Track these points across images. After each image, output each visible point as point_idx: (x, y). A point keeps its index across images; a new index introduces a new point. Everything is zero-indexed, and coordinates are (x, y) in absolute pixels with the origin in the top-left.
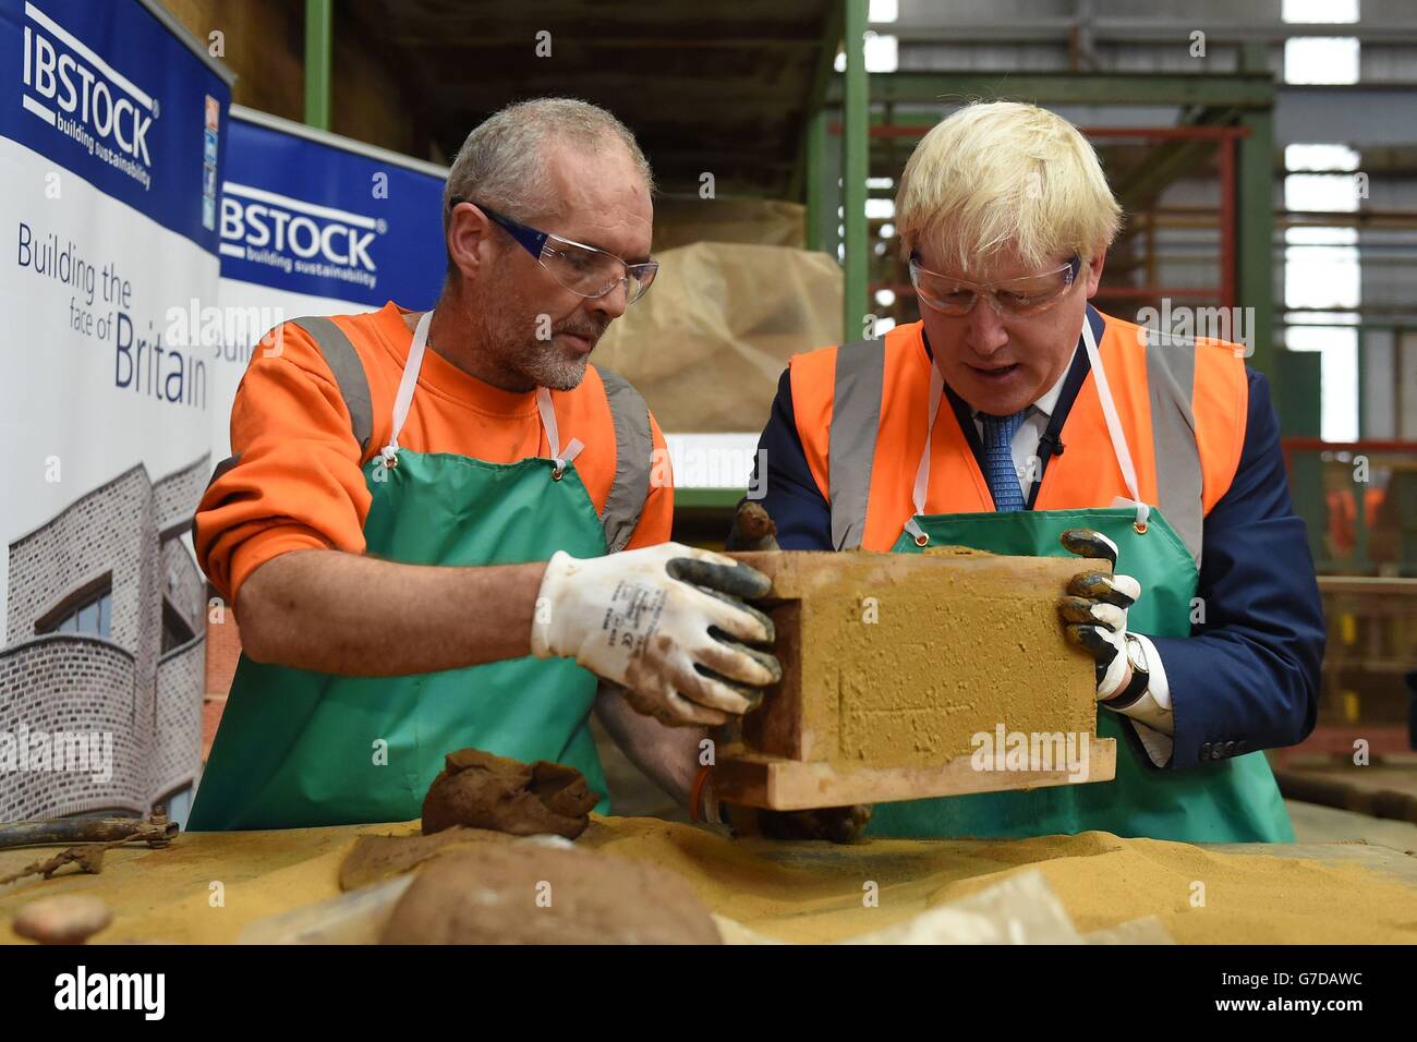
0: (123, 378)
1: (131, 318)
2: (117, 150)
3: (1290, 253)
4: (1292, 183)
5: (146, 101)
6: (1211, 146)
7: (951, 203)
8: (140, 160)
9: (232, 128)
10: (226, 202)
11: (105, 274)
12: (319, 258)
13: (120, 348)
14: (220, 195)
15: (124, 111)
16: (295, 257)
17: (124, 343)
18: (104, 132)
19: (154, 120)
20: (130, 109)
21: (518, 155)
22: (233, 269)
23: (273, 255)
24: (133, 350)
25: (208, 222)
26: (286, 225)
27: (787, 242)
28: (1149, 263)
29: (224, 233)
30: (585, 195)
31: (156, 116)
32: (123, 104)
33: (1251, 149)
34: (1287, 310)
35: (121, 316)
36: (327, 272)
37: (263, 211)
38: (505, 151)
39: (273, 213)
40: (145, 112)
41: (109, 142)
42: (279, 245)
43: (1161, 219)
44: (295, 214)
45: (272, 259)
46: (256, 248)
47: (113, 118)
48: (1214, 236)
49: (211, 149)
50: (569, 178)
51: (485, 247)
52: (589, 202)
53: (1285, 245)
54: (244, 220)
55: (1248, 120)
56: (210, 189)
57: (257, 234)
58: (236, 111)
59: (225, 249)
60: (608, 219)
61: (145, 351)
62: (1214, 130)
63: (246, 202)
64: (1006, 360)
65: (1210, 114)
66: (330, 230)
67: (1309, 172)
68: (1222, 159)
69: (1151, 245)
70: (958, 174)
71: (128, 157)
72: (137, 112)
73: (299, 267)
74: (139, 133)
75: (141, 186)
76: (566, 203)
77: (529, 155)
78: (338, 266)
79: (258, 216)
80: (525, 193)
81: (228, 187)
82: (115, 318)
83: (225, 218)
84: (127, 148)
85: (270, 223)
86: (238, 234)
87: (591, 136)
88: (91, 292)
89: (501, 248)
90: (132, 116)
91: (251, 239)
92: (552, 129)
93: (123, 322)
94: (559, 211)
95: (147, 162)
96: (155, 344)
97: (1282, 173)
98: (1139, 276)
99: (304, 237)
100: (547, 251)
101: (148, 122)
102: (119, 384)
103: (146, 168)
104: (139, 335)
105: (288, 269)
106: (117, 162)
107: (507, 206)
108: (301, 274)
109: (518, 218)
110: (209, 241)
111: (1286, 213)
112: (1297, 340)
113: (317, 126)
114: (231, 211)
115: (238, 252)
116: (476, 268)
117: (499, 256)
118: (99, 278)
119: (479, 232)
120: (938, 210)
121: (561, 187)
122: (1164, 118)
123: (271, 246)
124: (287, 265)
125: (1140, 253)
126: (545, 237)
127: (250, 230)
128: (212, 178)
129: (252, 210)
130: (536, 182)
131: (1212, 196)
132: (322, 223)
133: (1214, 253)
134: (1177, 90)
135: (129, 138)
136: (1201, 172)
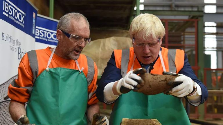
0: (19, 58)
1: (21, 48)
2: (18, 21)
3: (205, 39)
4: (206, 28)
5: (24, 13)
6: (193, 22)
7: (141, 29)
8: (22, 23)
9: (38, 18)
10: (36, 30)
11: (16, 41)
12: (52, 39)
13: (19, 53)
14: (35, 28)
15: (20, 15)
16: (48, 39)
17: (19, 52)
18: (16, 18)
19: (25, 16)
20: (21, 14)
21: (66, 22)
22: (37, 40)
23: (44, 38)
24: (21, 53)
25: (33, 33)
26: (46, 33)
27: (127, 37)
28: (184, 41)
29: (36, 34)
30: (77, 28)
31: (25, 15)
32: (20, 13)
33: (200, 23)
34: (205, 48)
35: (19, 48)
36: (53, 41)
37: (43, 31)
38: (64, 21)
39: (44, 31)
40: (23, 15)
41: (17, 20)
42: (45, 37)
43: (186, 34)
44: (48, 32)
45: (44, 39)
46: (41, 37)
47: (18, 16)
48: (194, 36)
49: (34, 21)
50: (74, 25)
51: (61, 36)
52: (77, 29)
53: (205, 38)
54: (39, 33)
55: (199, 18)
56: (34, 27)
57: (41, 35)
58: (38, 15)
59: (36, 37)
60: (81, 32)
61: (23, 53)
62: (194, 20)
63: (40, 30)
64: (149, 55)
65: (193, 17)
66: (53, 34)
67: (208, 26)
68: (195, 24)
69: (184, 38)
70: (141, 24)
71: (20, 22)
72: (22, 15)
73: (48, 40)
74: (22, 18)
75: (23, 27)
76: (74, 29)
77: (68, 22)
78: (55, 40)
79: (42, 32)
80: (67, 28)
81: (37, 27)
82: (18, 48)
83: (36, 32)
84: (20, 21)
85: (44, 33)
86: (39, 35)
87: (79, 18)
88: (14, 44)
89: (64, 37)
90: (21, 16)
91: (40, 36)
92: (72, 17)
93: (19, 49)
94: (73, 31)
95: (24, 23)
96: (24, 52)
97: (204, 27)
98: (182, 43)
99: (49, 35)
100: (70, 37)
101: (24, 16)
102: (19, 59)
103: (23, 24)
104: (22, 51)
105: (47, 40)
106: (19, 23)
107: (65, 30)
108: (49, 41)
109: (66, 32)
110: (34, 36)
111: (205, 33)
112: (207, 53)
113: (51, 18)
114: (37, 31)
115: (38, 38)
116: (60, 40)
117: (64, 38)
118: (15, 42)
119: (61, 34)
120: (138, 30)
121: (73, 27)
122: (186, 18)
123: (44, 37)
124: (46, 40)
125: (182, 39)
126: (70, 35)
127: (40, 34)
128: (34, 26)
129: (41, 31)
130: (69, 26)
131: (194, 30)
132: (52, 33)
133: (194, 39)
134: (188, 13)
135: (20, 19)
136: (192, 26)
